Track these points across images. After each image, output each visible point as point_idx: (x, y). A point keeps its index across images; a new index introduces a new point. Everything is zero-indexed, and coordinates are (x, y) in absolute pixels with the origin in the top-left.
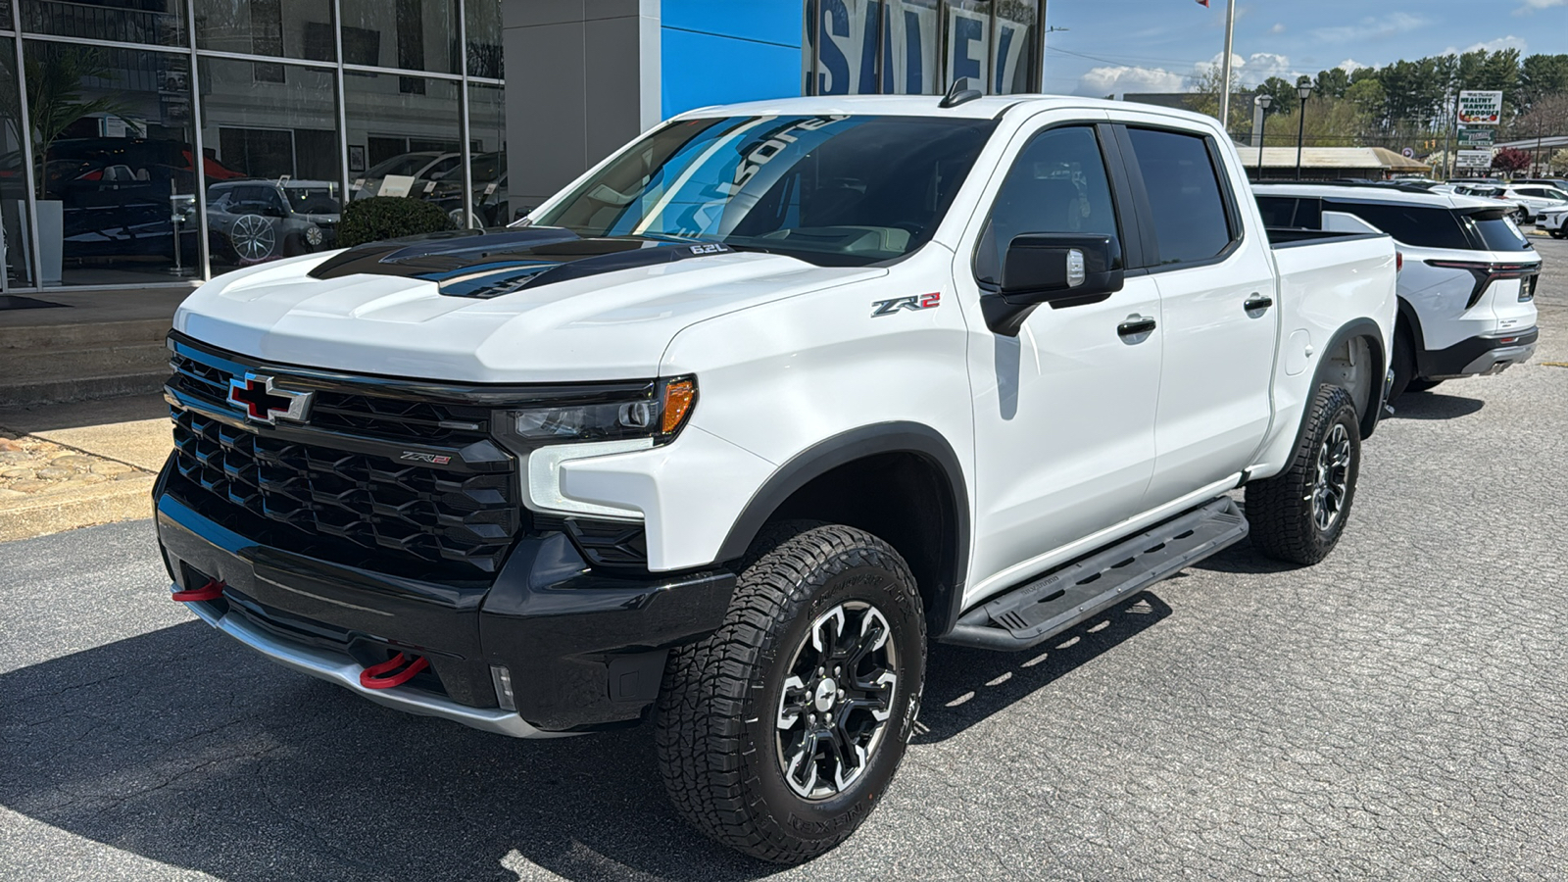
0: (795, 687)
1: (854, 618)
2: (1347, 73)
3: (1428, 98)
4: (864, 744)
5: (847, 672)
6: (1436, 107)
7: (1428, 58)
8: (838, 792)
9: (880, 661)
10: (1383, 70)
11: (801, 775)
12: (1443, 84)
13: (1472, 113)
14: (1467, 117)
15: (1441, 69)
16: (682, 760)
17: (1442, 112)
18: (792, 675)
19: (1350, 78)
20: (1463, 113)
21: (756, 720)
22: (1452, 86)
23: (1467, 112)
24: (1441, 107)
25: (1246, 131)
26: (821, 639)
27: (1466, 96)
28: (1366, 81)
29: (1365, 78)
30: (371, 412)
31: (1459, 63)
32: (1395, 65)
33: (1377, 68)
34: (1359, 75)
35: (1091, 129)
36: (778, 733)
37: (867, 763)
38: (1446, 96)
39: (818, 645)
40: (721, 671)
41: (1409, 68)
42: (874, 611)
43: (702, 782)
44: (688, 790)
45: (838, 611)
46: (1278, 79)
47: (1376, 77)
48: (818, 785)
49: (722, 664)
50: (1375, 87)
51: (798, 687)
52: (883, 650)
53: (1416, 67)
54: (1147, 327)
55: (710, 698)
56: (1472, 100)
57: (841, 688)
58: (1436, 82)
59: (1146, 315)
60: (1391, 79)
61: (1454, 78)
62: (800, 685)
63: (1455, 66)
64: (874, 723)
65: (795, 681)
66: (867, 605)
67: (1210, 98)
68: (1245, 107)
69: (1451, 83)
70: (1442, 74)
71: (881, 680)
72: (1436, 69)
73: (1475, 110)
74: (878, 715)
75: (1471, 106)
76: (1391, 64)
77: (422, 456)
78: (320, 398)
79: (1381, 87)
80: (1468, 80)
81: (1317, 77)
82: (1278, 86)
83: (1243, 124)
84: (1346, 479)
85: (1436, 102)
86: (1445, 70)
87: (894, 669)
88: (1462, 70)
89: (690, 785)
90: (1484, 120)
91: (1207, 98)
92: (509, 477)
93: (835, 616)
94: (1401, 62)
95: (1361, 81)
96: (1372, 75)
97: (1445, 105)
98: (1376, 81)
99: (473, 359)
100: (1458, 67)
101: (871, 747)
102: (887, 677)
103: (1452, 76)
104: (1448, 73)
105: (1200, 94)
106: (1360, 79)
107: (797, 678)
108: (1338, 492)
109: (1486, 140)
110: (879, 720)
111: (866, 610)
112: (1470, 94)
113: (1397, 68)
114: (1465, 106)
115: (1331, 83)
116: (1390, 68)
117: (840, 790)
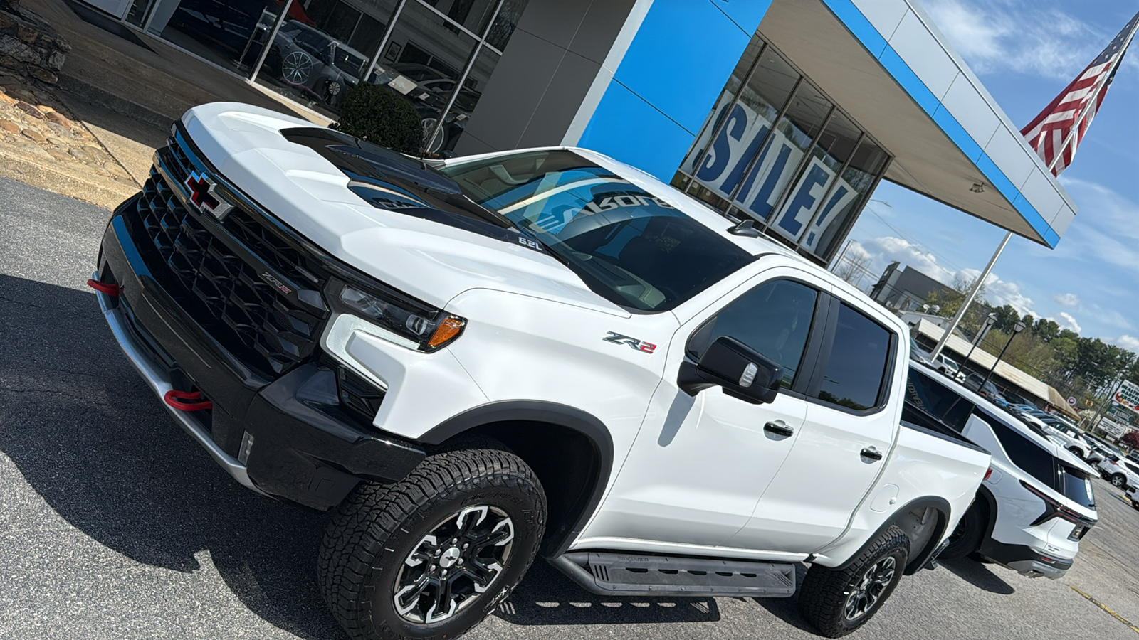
0: (430, 543)
1: (492, 519)
2: (1059, 328)
3: (1104, 373)
4: (458, 601)
5: (472, 550)
6: (1106, 381)
7: (1117, 347)
8: (424, 622)
9: (497, 554)
10: (1084, 339)
11: (406, 600)
12: (1118, 369)
13: (1126, 398)
14: (1121, 399)
15: (1122, 358)
16: (335, 550)
17: (1108, 386)
18: (432, 534)
19: (1060, 333)
20: (1120, 395)
21: (393, 551)
22: (1123, 373)
23: (1122, 395)
24: (1109, 382)
25: (974, 332)
26: (463, 521)
27: (1127, 385)
28: (1069, 340)
29: (1069, 338)
30: (261, 238)
31: (1135, 361)
32: (1093, 340)
33: (1081, 336)
34: (1067, 334)
35: (816, 293)
36: (404, 565)
37: (454, 614)
38: (1116, 377)
39: (459, 524)
40: (388, 509)
41: (1102, 347)
42: (508, 521)
43: (339, 570)
44: (328, 571)
45: (485, 509)
46: (1013, 309)
47: (1077, 341)
48: (413, 611)
49: (391, 504)
50: (1073, 347)
51: (433, 544)
52: (503, 548)
53: (1106, 348)
54: (786, 433)
55: (371, 522)
56: (1129, 390)
57: (462, 558)
58: (1114, 365)
59: (789, 425)
60: (1086, 348)
61: (1127, 369)
62: (434, 543)
63: (1132, 361)
64: (472, 591)
65: (433, 540)
66: (506, 515)
67: (961, 298)
68: (981, 316)
69: (1124, 371)
70: (1121, 362)
71: (491, 567)
72: (1119, 356)
73: (1128, 397)
74: (477, 587)
75: (1127, 393)
76: (1091, 338)
77: (276, 281)
78: (237, 211)
79: (1077, 349)
80: (1135, 374)
81: (1039, 321)
82: (1011, 313)
83: (974, 325)
84: (880, 594)
85: (1108, 378)
86: (1124, 360)
87: (504, 564)
88: (1135, 366)
89: (331, 569)
90: (1130, 406)
91: (959, 297)
92: (320, 321)
93: (481, 511)
94: (1098, 340)
95: (1066, 339)
96: (1075, 338)
97: (1113, 383)
98: (1075, 343)
99: (338, 239)
100: (1134, 363)
101: (462, 605)
102: (496, 566)
103: (1127, 367)
104: (1125, 364)
105: (956, 292)
106: (1066, 337)
107: (435, 538)
108: (871, 600)
109: (1126, 420)
110: (476, 590)
111: (504, 518)
112: (1130, 385)
113: (1094, 343)
114: (1123, 391)
115: (1045, 330)
116: (1089, 340)
117: (427, 622)
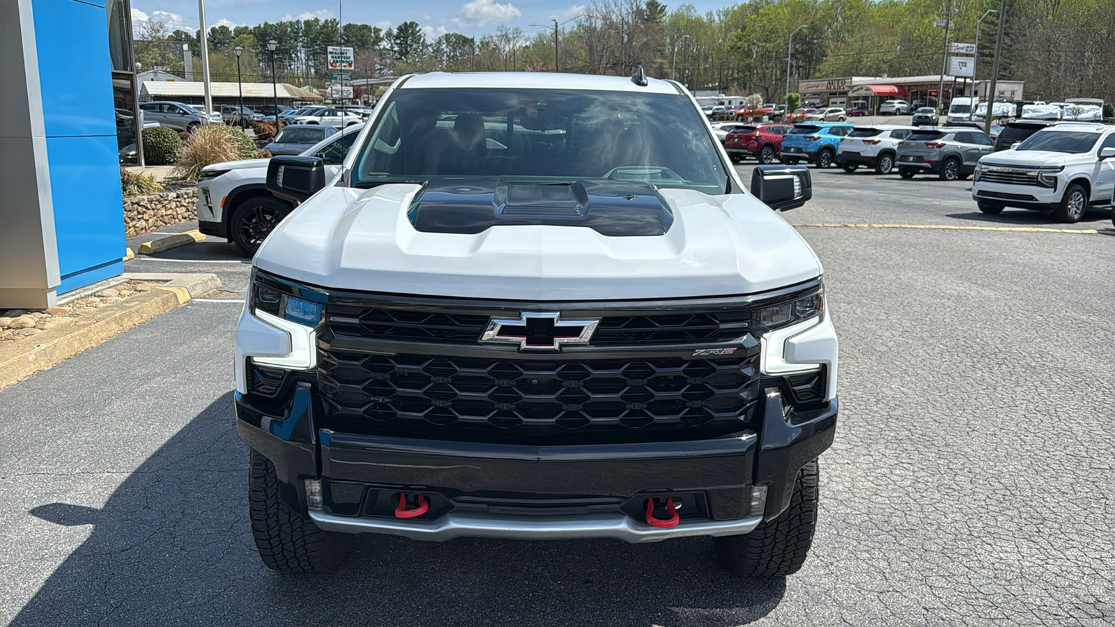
2: (230, 29)
3: (287, 49)
6: (293, 56)
7: (283, 22)
10: (255, 28)
12: (296, 40)
13: (337, 61)
14: (334, 64)
15: (293, 30)
17: (298, 59)
19: (233, 33)
20: (332, 61)
22: (301, 41)
23: (334, 61)
24: (296, 55)
25: (181, 70)
27: (331, 50)
28: (245, 35)
29: (244, 33)
30: (656, 326)
31: (303, 26)
32: (262, 26)
33: (251, 27)
34: (239, 31)
38: (298, 48)
41: (272, 28)
46: (182, 32)
47: (250, 33)
50: (252, 40)
53: (276, 27)
56: (335, 53)
58: (291, 38)
60: (261, 35)
61: (301, 37)
63: (301, 28)
67: (151, 45)
68: (178, 52)
69: (301, 39)
70: (294, 33)
72: (289, 29)
73: (339, 60)
75: (336, 57)
76: (260, 25)
77: (712, 351)
78: (605, 322)
79: (256, 40)
80: (310, 38)
81: (210, 32)
82: (183, 36)
83: (178, 64)
85: (293, 52)
86: (295, 30)
88: (306, 31)
90: (345, 66)
91: (148, 45)
94: (266, 24)
95: (241, 35)
96: (248, 32)
97: (299, 54)
98: (251, 36)
99: (738, 277)
100: (303, 28)
103: (300, 34)
104: (297, 33)
105: (143, 41)
106: (241, 34)
109: (348, 80)
112: (334, 49)
113: (265, 27)
114: (332, 57)
115: (220, 38)
116: (259, 27)
